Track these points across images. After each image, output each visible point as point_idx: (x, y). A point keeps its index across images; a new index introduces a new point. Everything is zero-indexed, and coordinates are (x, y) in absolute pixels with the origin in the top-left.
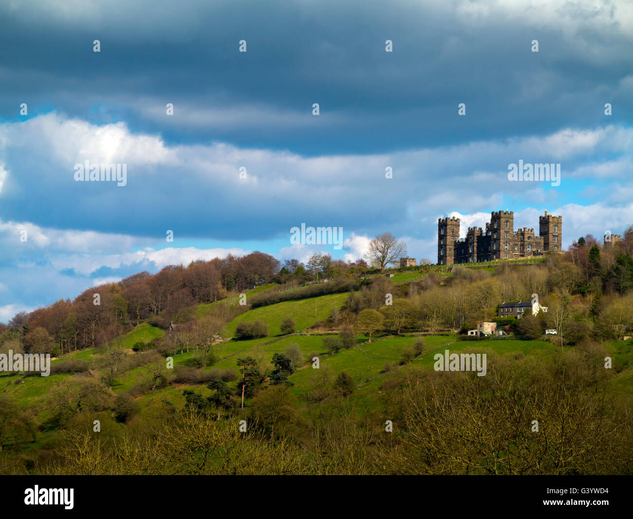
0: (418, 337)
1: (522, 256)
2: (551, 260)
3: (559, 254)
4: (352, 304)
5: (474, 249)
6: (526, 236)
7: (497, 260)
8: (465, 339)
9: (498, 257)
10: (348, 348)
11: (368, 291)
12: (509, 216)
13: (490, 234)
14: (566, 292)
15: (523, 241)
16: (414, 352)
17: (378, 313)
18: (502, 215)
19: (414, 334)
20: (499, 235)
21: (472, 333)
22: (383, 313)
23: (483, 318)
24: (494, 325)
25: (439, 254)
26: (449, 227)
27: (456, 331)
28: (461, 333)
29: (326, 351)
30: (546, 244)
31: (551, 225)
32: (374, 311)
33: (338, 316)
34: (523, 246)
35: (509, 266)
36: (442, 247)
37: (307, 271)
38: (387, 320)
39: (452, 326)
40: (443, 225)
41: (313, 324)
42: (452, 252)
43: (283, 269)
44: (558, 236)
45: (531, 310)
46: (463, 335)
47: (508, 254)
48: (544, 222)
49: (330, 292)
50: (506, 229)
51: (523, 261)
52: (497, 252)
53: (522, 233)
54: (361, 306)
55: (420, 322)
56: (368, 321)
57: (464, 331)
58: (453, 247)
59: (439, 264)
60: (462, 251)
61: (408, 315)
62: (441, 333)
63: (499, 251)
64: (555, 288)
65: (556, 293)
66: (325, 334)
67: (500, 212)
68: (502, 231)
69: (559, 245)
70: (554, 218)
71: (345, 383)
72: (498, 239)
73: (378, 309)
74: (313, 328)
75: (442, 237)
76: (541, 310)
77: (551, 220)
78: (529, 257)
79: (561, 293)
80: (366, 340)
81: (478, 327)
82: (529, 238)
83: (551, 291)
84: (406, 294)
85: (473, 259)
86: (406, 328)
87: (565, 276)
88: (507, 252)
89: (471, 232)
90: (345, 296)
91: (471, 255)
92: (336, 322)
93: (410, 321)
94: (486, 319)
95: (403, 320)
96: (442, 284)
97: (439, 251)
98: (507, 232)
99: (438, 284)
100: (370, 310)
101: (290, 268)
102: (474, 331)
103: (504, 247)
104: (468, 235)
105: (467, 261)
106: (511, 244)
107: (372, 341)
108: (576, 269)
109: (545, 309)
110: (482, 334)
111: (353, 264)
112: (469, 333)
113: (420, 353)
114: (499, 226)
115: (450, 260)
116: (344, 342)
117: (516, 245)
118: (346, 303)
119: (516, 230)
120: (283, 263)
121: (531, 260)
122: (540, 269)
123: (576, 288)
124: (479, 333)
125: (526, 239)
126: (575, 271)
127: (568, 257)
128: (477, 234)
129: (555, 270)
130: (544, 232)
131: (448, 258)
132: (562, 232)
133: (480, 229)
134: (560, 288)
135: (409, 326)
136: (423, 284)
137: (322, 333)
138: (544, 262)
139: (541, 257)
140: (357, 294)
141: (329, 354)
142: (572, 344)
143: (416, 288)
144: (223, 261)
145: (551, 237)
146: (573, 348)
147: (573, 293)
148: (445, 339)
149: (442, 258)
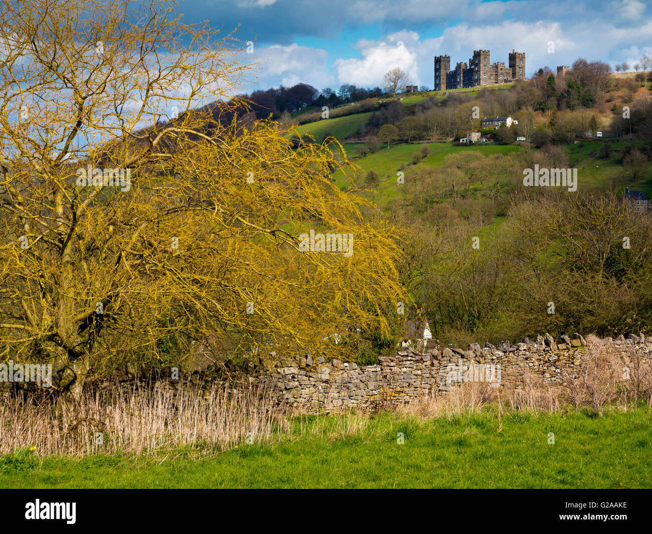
0: (424, 145)
1: (497, 83)
2: (519, 86)
3: (525, 81)
4: (374, 120)
5: (460, 78)
6: (499, 68)
7: (478, 86)
8: (458, 145)
9: (479, 84)
10: (373, 153)
11: (385, 111)
12: (487, 53)
13: (473, 67)
14: (531, 110)
15: (497, 71)
16: (421, 156)
17: (394, 127)
18: (482, 53)
19: (421, 142)
20: (480, 67)
21: (463, 141)
22: (397, 127)
23: (471, 130)
24: (479, 134)
25: (435, 82)
26: (442, 62)
27: (451, 140)
28: (455, 140)
29: (357, 156)
30: (514, 74)
31: (517, 60)
32: (392, 126)
33: (364, 130)
34: (497, 75)
35: (488, 91)
36: (437, 77)
37: (339, 97)
38: (401, 132)
39: (447, 135)
40: (438, 61)
41: (346, 136)
42: (445, 80)
43: (321, 95)
44: (523, 68)
45: (506, 123)
46: (457, 142)
47: (486, 82)
48: (513, 57)
49: (358, 112)
50: (485, 63)
51: (498, 87)
52: (478, 81)
53: (496, 66)
54: (380, 123)
55: (425, 133)
56: (387, 133)
57: (457, 139)
58: (445, 77)
59: (435, 90)
60: (452, 80)
61: (415, 128)
62: (440, 141)
63: (480, 80)
64: (523, 107)
65: (524, 110)
66: (355, 143)
67: (480, 51)
68: (482, 65)
69: (523, 74)
70: (519, 54)
71: (373, 178)
72: (479, 71)
73: (393, 124)
74: (346, 138)
75: (437, 70)
76: (513, 124)
77: (517, 56)
78: (502, 84)
79: (527, 110)
80: (385, 147)
81: (468, 136)
82: (501, 69)
83: (520, 108)
84: (413, 113)
85: (460, 86)
86: (414, 137)
87: (530, 98)
88: (485, 81)
89: (459, 66)
90: (369, 115)
91: (459, 83)
92: (363, 134)
93: (418, 132)
94: (473, 130)
95: (412, 132)
96: (439, 105)
97: (435, 80)
98: (485, 66)
99: (436, 105)
100: (388, 125)
101: (326, 96)
102: (465, 139)
103: (482, 76)
104: (457, 68)
105: (455, 87)
106: (489, 74)
107: (390, 148)
108: (538, 92)
109: (516, 122)
110: (470, 141)
111: (372, 91)
112: (461, 141)
113: (426, 156)
114: (480, 61)
115: (443, 86)
116: (370, 149)
117: (492, 75)
118: (370, 120)
119: (491, 63)
120: (320, 91)
121: (504, 86)
122: (511, 92)
123: (538, 106)
124: (468, 141)
125: (499, 71)
126: (537, 94)
127: (531, 83)
128: (463, 67)
129: (522, 93)
130: (512, 65)
131: (442, 86)
132: (526, 64)
133: (466, 64)
134: (526, 106)
135: (417, 136)
136: (425, 105)
137: (354, 142)
138: (514, 87)
139: (510, 84)
140: (378, 113)
141: (360, 157)
142: (538, 147)
143: (420, 108)
144: (277, 91)
145: (517, 68)
146: (538, 151)
147: (536, 110)
148: (443, 145)
149: (437, 86)
